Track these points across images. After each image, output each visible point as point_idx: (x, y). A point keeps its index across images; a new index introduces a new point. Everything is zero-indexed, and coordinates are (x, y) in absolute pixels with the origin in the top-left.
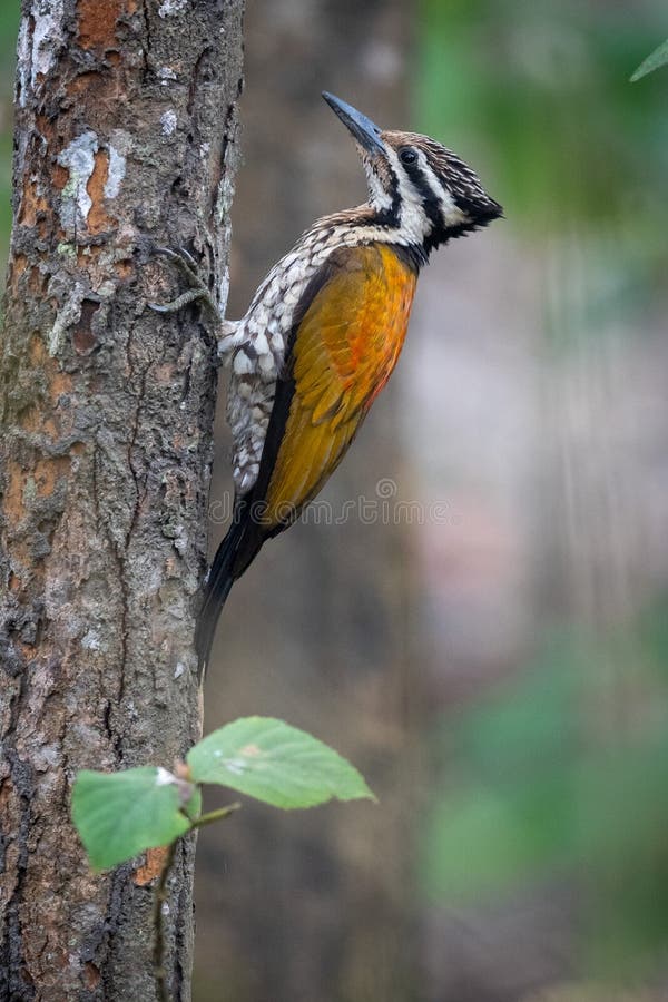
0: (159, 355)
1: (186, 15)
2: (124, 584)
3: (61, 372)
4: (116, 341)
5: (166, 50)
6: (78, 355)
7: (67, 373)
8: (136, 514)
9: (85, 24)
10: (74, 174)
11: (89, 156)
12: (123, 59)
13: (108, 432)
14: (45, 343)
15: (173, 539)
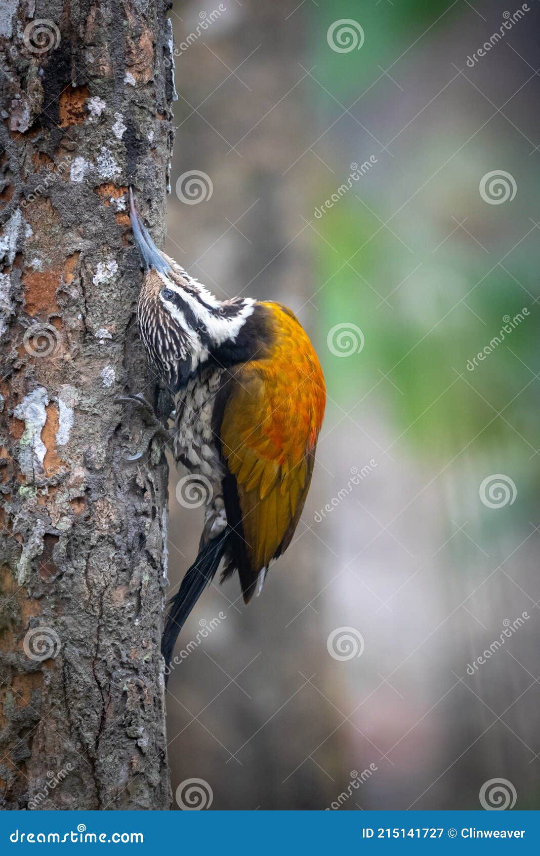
0: (113, 580)
1: (116, 282)
2: (97, 780)
3: (29, 598)
4: (75, 569)
5: (102, 314)
6: (43, 582)
7: (35, 598)
8: (103, 719)
9: (30, 295)
10: (29, 426)
11: (41, 409)
12: (65, 323)
13: (74, 649)
14: (14, 574)
15: (136, 739)
